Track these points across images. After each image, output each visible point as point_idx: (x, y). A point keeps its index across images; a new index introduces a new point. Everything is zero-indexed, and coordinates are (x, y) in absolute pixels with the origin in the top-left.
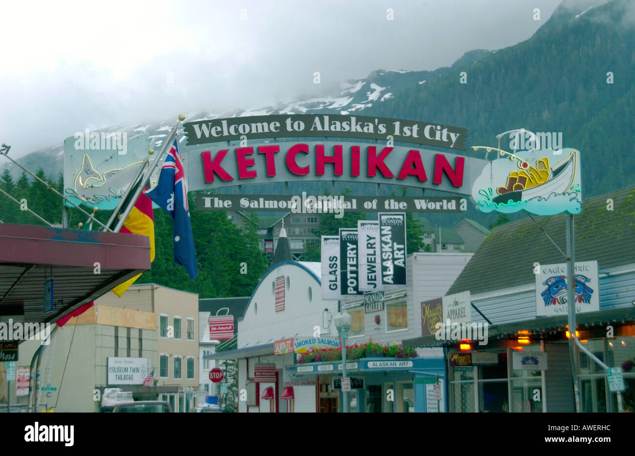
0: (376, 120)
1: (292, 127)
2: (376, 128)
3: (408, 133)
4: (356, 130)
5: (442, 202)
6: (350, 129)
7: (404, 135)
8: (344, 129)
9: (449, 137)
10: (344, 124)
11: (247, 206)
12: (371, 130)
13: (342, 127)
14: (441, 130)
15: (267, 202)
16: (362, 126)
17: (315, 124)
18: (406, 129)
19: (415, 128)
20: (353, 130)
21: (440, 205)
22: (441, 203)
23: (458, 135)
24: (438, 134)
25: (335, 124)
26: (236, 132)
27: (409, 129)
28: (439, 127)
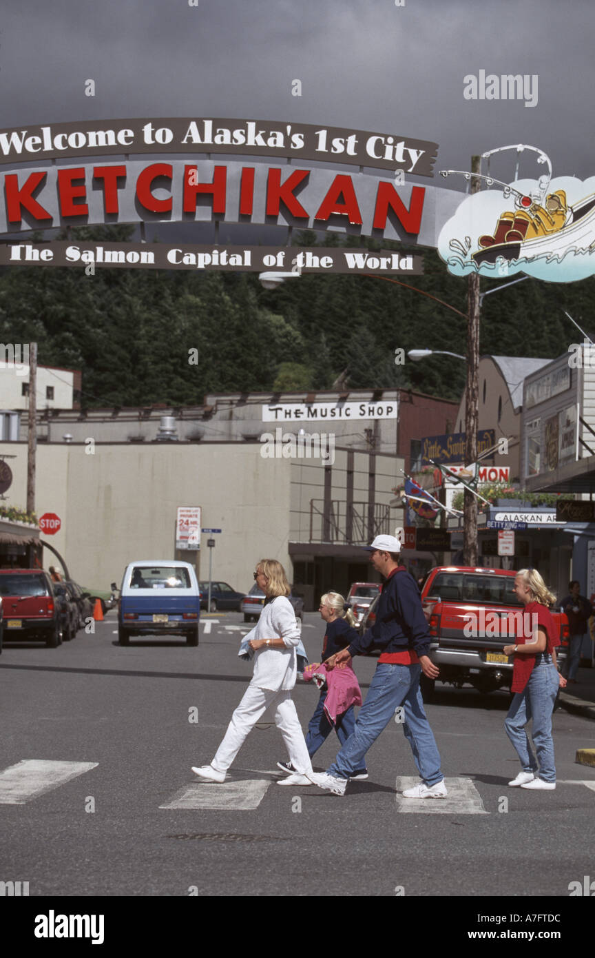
0: (289, 128)
1: (153, 138)
2: (288, 140)
3: (340, 149)
4: (256, 142)
5: (391, 257)
6: (246, 142)
7: (333, 151)
8: (236, 141)
9: (406, 155)
10: (237, 134)
11: (76, 259)
12: (280, 144)
13: (232, 138)
14: (394, 144)
15: (108, 253)
16: (265, 137)
17: (190, 134)
18: (336, 142)
19: (352, 140)
20: (251, 143)
21: (387, 262)
22: (389, 260)
23: (422, 152)
24: (389, 150)
25: (221, 133)
26: (64, 146)
27: (341, 142)
28: (390, 140)
